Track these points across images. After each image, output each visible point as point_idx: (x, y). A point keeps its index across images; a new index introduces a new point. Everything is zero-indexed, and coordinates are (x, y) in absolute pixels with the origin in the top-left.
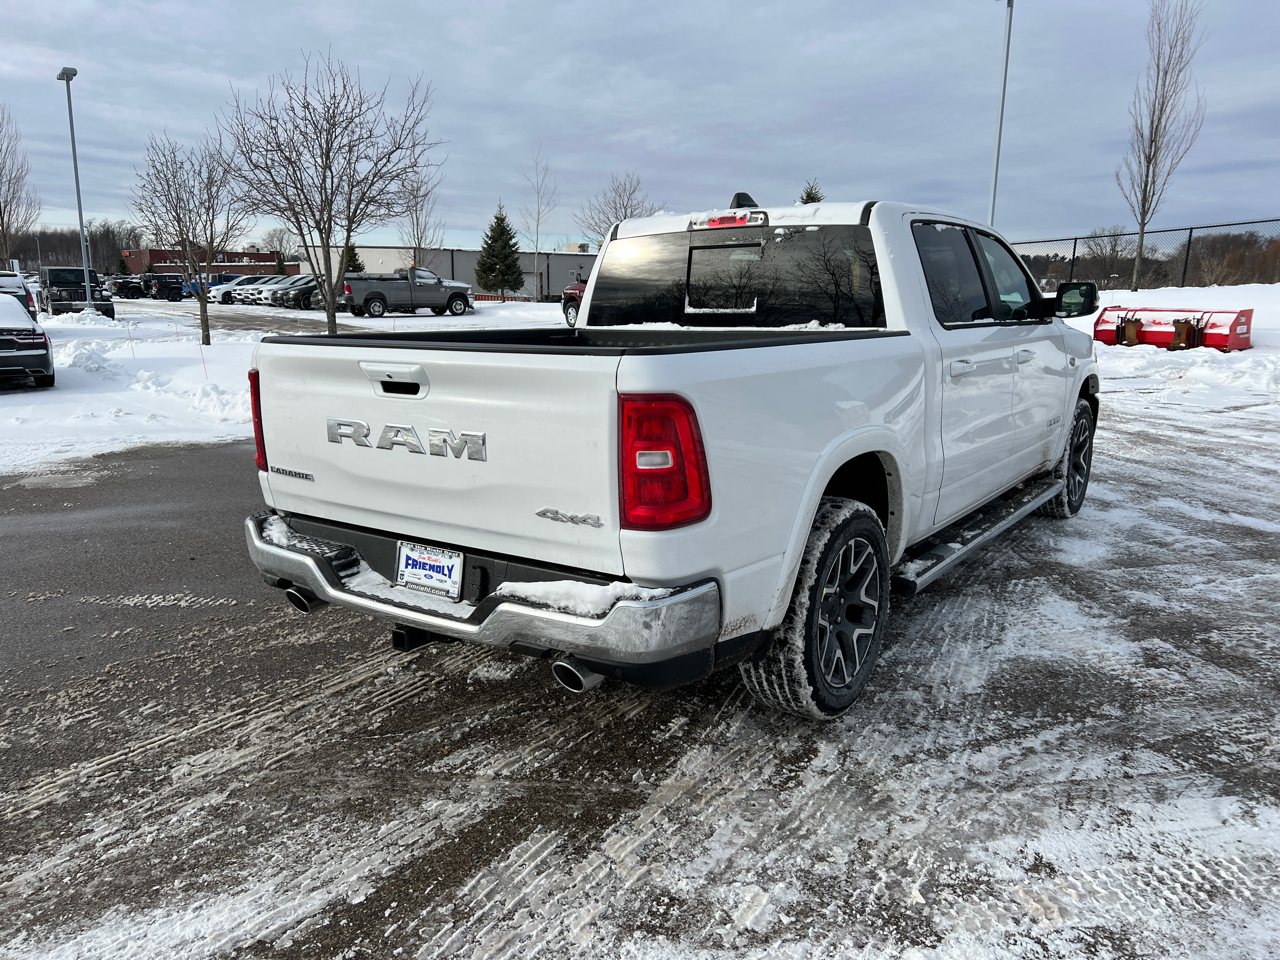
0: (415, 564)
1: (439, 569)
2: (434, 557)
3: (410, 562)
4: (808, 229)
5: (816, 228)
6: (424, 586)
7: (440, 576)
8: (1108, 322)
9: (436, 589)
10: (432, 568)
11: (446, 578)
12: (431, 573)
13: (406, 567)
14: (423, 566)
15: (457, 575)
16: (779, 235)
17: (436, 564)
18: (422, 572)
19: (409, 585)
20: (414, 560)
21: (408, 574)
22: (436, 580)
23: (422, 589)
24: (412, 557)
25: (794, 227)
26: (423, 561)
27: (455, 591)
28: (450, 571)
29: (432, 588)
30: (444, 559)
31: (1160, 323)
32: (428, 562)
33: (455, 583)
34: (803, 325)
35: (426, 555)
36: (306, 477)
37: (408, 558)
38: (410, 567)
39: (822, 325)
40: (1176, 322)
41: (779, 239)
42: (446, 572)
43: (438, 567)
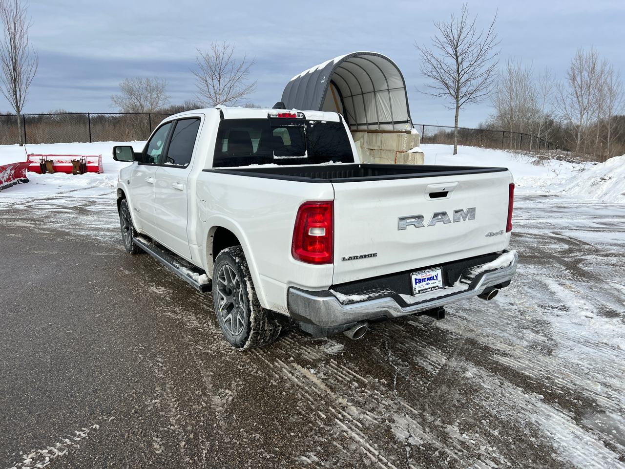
0: (420, 281)
1: (431, 279)
2: (428, 274)
3: (417, 281)
4: (322, 122)
5: (325, 122)
6: (427, 289)
7: (433, 281)
8: (33, 162)
9: (433, 287)
10: (428, 279)
11: (436, 281)
12: (428, 282)
13: (416, 284)
14: (424, 280)
15: (440, 278)
16: (312, 124)
17: (430, 277)
18: (424, 283)
19: (421, 292)
20: (419, 279)
21: (417, 287)
22: (431, 284)
23: (427, 290)
24: (418, 278)
25: (317, 121)
26: (423, 278)
27: (441, 284)
28: (437, 277)
29: (431, 288)
30: (432, 273)
31: (62, 162)
32: (426, 277)
33: (440, 281)
34: (328, 163)
35: (424, 275)
36: (375, 255)
37: (416, 279)
38: (418, 284)
39: (334, 162)
40: (72, 161)
41: (312, 126)
42: (435, 278)
43: (432, 277)
